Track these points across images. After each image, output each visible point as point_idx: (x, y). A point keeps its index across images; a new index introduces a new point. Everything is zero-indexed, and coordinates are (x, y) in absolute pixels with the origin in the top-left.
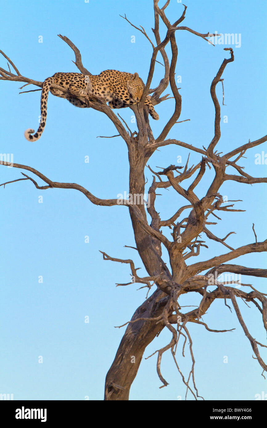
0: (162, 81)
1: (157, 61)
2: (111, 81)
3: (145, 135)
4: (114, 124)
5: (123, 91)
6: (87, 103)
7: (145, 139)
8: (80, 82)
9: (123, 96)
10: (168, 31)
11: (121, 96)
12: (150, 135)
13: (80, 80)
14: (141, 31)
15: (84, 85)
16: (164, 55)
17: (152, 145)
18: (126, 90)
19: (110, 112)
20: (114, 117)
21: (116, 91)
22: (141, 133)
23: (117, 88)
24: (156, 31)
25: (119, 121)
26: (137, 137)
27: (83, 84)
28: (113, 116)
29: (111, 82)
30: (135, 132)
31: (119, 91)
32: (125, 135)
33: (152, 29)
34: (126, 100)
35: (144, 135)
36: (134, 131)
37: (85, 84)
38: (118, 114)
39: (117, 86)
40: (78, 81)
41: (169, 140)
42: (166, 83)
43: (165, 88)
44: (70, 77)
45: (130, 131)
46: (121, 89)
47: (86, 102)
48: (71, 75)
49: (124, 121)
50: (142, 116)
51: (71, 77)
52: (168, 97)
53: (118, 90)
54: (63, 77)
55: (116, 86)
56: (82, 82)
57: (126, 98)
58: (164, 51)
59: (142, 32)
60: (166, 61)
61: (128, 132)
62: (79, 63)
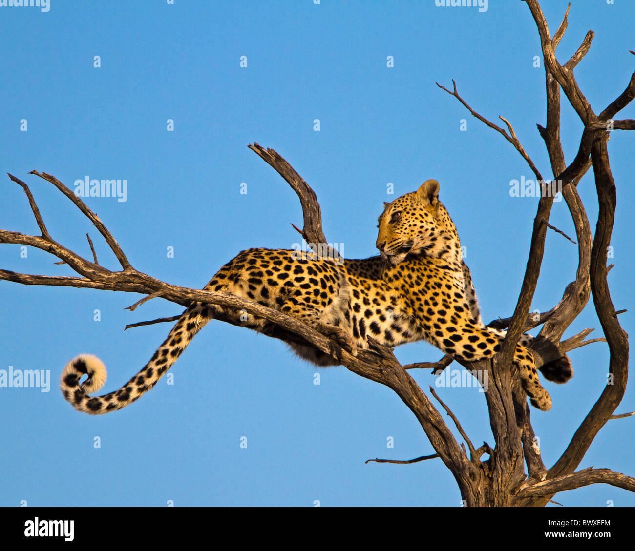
0: (570, 290)
1: (552, 228)
2: (405, 280)
3: (514, 455)
4: (419, 420)
5: (442, 313)
6: (335, 357)
7: (514, 469)
8: (313, 287)
9: (443, 328)
10: (585, 133)
11: (437, 326)
12: (530, 455)
13: (312, 280)
14: (503, 132)
15: (324, 295)
16: (576, 207)
17: (536, 485)
18: (448, 307)
19: (407, 384)
20: (419, 400)
21: (421, 310)
22: (504, 448)
23: (423, 302)
24: (549, 133)
25: (435, 410)
26: (489, 462)
27: (322, 291)
28: (416, 395)
29: (406, 282)
30: (486, 445)
31: (430, 312)
32: (453, 454)
33: (539, 127)
34: (451, 338)
35: (511, 456)
36: (483, 444)
37: (327, 291)
38: (432, 390)
39: (423, 295)
40: (306, 286)
41: (590, 471)
42: (581, 295)
43: (577, 311)
44: (280, 263)
45: (469, 443)
46: (435, 304)
47: (332, 353)
48: (285, 258)
49: (450, 413)
50: (507, 395)
51: (285, 263)
52: (587, 338)
53: (426, 308)
54: (259, 263)
55: (420, 296)
56: (319, 287)
57: (451, 334)
58: (576, 194)
59: (507, 138)
60: (582, 225)
61: (462, 445)
62: (313, 231)
